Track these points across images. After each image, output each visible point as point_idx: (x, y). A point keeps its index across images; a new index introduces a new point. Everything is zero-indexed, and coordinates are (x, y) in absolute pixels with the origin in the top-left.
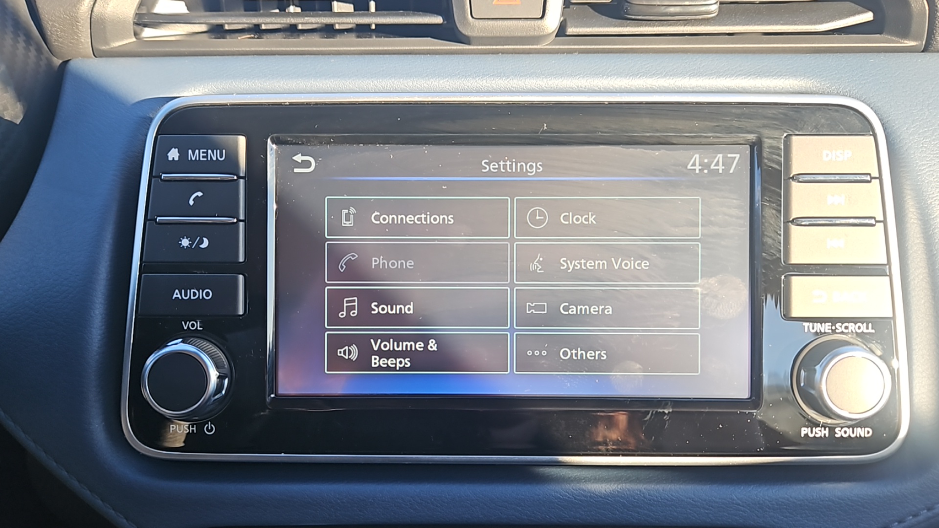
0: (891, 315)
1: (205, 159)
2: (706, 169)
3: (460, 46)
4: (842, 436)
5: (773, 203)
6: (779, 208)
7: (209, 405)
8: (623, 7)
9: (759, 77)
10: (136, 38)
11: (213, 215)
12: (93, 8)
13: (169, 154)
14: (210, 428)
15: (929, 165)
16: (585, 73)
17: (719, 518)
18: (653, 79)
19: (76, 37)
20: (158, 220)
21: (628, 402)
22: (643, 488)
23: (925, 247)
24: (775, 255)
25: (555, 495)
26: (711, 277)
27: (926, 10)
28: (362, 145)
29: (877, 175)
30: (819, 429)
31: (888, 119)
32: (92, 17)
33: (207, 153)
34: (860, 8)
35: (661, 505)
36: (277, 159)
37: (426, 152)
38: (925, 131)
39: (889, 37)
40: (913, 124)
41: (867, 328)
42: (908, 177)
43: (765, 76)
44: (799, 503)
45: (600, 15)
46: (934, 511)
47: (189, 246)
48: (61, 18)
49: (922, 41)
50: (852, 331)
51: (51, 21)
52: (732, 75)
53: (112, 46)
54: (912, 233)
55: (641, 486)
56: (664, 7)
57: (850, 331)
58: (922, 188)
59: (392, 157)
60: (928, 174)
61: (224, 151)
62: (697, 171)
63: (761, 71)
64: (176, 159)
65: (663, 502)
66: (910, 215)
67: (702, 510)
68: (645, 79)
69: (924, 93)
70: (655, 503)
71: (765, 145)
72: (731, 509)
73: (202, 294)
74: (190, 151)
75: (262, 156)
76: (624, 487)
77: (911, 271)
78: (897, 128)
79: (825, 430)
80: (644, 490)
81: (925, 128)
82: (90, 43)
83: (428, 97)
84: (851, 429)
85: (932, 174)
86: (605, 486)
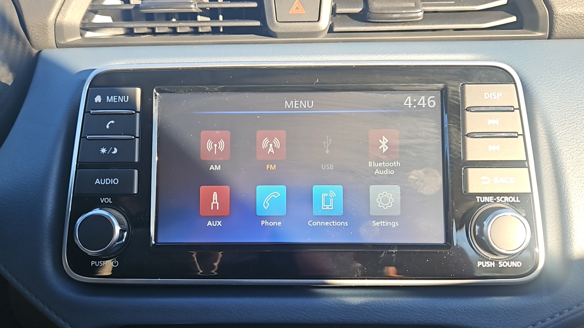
0: (530, 191)
1: (117, 102)
2: (415, 105)
3: (271, 39)
4: (503, 267)
5: (455, 124)
6: (459, 127)
7: (114, 247)
8: (366, 15)
9: (448, 54)
10: (82, 37)
11: (121, 134)
12: (56, 19)
13: (95, 99)
14: (115, 263)
15: (550, 102)
16: (344, 53)
17: (429, 319)
18: (385, 55)
19: (46, 36)
20: (87, 138)
21: (370, 246)
22: (381, 300)
23: (550, 151)
24: (457, 156)
25: (326, 304)
26: (420, 169)
27: (547, 14)
28: (209, 92)
29: (518, 107)
30: (489, 262)
31: (525, 77)
32: (56, 24)
33: (118, 98)
34: (508, 14)
35: (392, 311)
36: (159, 101)
37: (247, 96)
38: (548, 83)
39: (527, 31)
40: (540, 79)
41: (516, 200)
42: (538, 110)
43: (452, 53)
44: (478, 309)
45: (353, 20)
46: (564, 315)
47: (106, 153)
48: (37, 25)
49: (547, 33)
50: (506, 202)
51: (32, 26)
52: (432, 53)
53: (67, 42)
54: (542, 143)
55: (380, 299)
56: (391, 14)
57: (505, 201)
58: (546, 116)
59: (227, 99)
60: (549, 108)
61: (128, 97)
62: (410, 107)
63: (449, 51)
64: (100, 101)
65: (393, 309)
66: (540, 132)
67: (418, 314)
68: (380, 56)
69: (547, 62)
70: (389, 309)
71: (450, 90)
72: (436, 313)
73: (112, 181)
74: (108, 97)
75: (150, 99)
76: (369, 300)
77: (542, 166)
78: (530, 82)
79: (492, 263)
80: (381, 301)
81: (548, 81)
82: (54, 40)
83: (248, 64)
84: (508, 262)
85: (553, 107)
86: (357, 299)
